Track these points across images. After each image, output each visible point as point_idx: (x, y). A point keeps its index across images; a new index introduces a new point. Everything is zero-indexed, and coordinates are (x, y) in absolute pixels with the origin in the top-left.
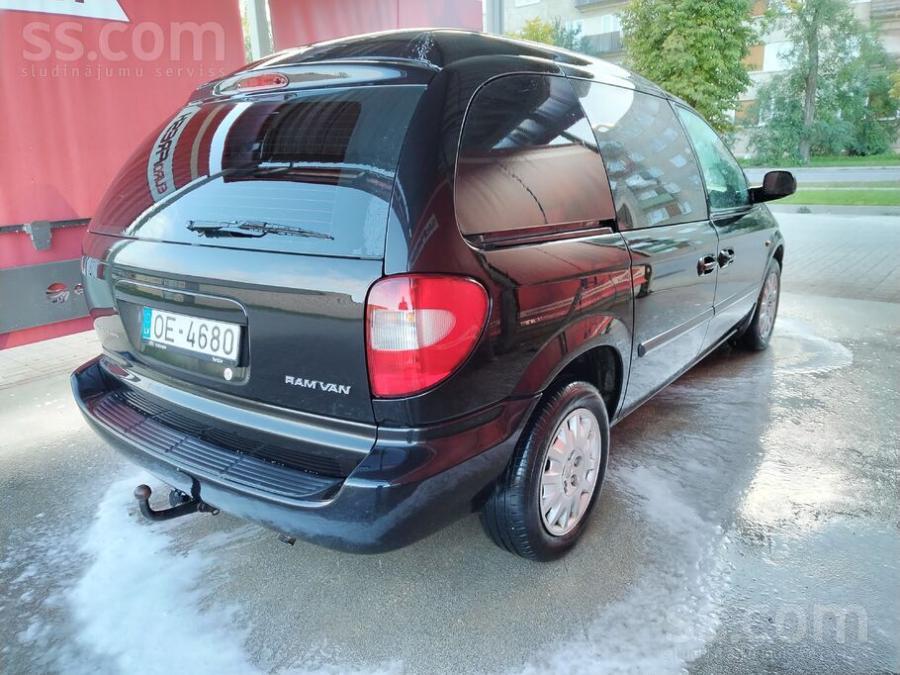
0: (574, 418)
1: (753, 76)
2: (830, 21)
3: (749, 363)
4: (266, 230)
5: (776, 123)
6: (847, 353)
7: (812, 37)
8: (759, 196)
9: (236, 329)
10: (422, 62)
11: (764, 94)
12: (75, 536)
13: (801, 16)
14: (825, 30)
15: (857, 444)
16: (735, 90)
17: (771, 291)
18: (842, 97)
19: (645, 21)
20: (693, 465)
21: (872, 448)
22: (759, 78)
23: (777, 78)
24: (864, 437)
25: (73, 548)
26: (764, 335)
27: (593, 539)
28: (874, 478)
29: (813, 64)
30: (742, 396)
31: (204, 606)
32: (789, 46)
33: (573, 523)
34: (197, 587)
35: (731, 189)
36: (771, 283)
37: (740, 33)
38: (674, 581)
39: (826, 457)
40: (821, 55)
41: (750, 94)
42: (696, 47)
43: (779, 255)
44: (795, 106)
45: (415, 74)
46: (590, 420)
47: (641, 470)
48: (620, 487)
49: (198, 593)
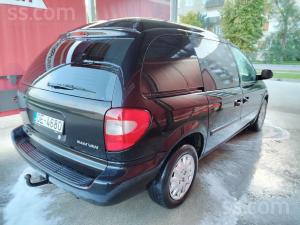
0: (184, 158)
1: (264, 33)
2: (292, 16)
3: (254, 136)
4: (73, 88)
5: (272, 49)
6: (288, 134)
7: (285, 21)
8: (260, 78)
9: (62, 122)
10: (134, 30)
11: (268, 39)
12: (9, 187)
13: (282, 13)
14: (290, 19)
15: (289, 169)
16: (258, 37)
17: (263, 110)
18: (295, 41)
19: (228, 13)
20: (229, 174)
21: (294, 170)
22: (266, 34)
23: (273, 34)
24: (292, 166)
25: (8, 192)
26: (260, 125)
27: (190, 200)
28: (294, 182)
29: (286, 30)
30: (250, 148)
31: (48, 217)
32: (277, 23)
33: (182, 195)
34: (48, 209)
35: (250, 75)
36: (263, 107)
37: (260, 19)
38: (216, 219)
39: (277, 173)
40: (289, 27)
41: (263, 39)
42: (245, 23)
43: (267, 98)
44: (279, 44)
45: (131, 34)
46: (190, 158)
47: (210, 174)
48: (202, 180)
49: (47, 212)
